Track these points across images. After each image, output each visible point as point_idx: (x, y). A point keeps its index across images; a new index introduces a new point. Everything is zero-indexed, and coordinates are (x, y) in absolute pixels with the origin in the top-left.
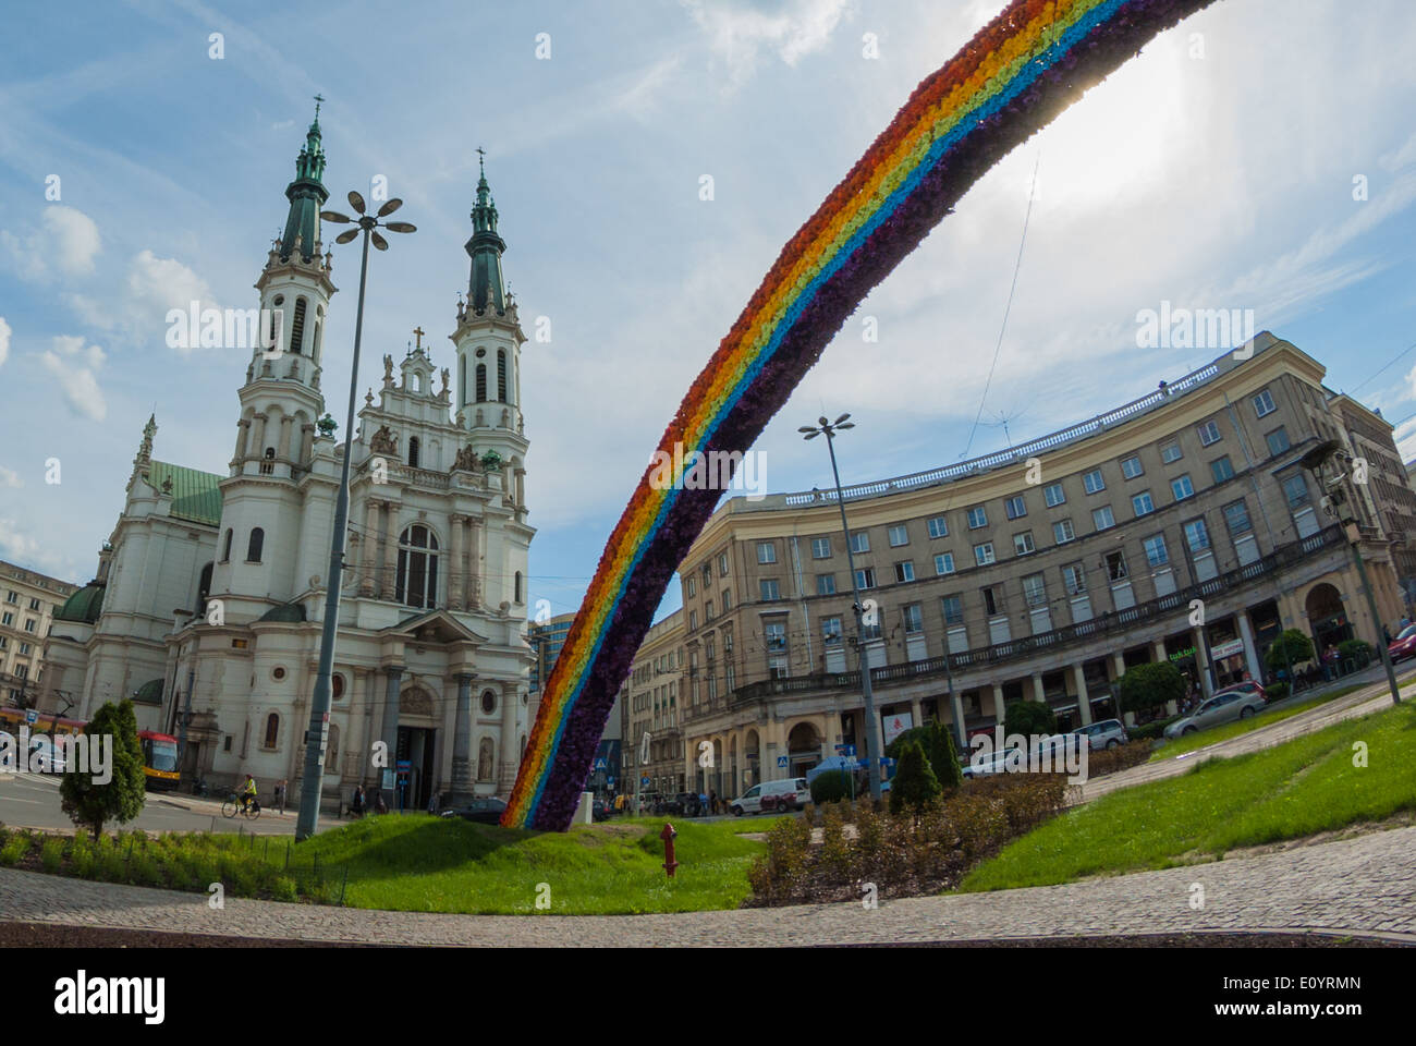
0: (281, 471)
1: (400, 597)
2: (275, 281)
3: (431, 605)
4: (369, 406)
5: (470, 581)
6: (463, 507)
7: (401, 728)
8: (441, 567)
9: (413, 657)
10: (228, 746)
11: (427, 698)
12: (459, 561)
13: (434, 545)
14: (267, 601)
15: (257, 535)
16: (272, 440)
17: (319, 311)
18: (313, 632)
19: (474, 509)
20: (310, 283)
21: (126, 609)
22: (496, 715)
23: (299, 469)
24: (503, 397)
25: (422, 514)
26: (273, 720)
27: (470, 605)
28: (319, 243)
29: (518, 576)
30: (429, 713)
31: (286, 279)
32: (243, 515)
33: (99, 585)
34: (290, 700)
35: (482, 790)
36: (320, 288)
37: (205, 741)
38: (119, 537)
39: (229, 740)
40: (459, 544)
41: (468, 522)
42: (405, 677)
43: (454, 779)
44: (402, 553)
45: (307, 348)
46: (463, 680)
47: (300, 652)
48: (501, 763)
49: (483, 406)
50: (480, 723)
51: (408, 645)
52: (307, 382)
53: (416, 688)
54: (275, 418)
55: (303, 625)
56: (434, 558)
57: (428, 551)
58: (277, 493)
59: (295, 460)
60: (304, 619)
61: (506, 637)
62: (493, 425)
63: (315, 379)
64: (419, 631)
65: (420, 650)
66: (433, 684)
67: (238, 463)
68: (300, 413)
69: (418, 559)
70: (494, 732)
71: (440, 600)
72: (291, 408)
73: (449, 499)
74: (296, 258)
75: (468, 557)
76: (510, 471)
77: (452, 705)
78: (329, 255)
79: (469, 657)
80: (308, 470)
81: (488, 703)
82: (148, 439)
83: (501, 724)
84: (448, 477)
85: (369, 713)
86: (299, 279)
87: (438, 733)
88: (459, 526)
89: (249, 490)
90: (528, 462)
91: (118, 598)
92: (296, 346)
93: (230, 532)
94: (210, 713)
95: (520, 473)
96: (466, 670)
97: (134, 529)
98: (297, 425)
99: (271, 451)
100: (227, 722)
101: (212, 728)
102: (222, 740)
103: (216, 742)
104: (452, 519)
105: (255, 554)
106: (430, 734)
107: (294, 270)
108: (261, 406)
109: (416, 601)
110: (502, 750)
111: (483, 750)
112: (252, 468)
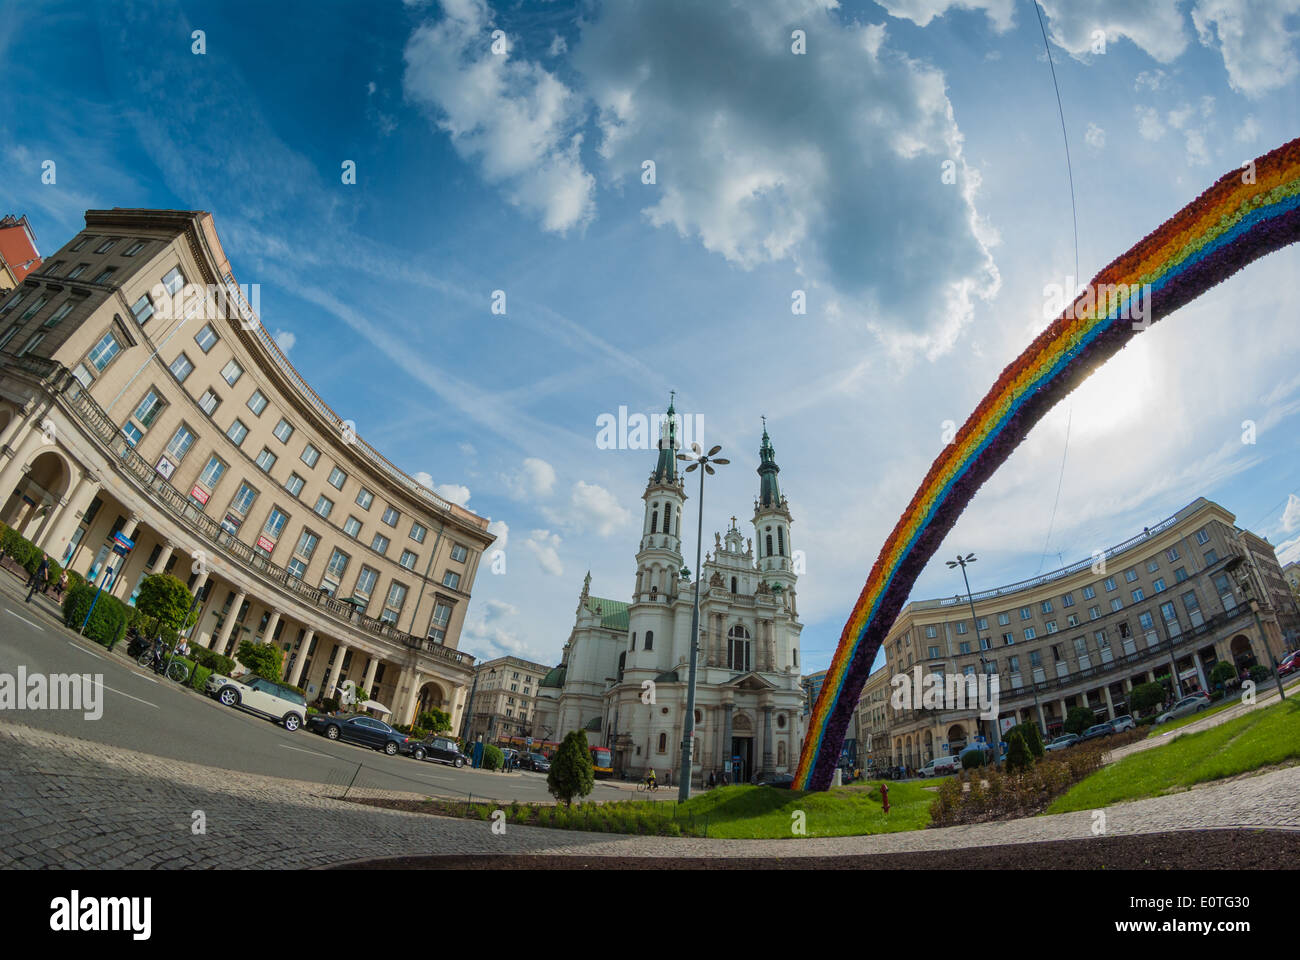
0: (661, 599)
1: (730, 666)
2: (653, 494)
3: (747, 669)
4: (708, 561)
5: (768, 655)
6: (762, 614)
7: (733, 738)
8: (752, 648)
9: (739, 698)
10: (639, 753)
11: (747, 720)
12: (762, 645)
13: (748, 636)
14: (657, 671)
15: (650, 635)
16: (655, 581)
17: (678, 510)
18: (683, 687)
19: (768, 615)
20: (672, 494)
21: (580, 679)
22: (786, 728)
23: (671, 598)
24: (782, 552)
25: (740, 619)
26: (663, 736)
27: (769, 668)
28: (676, 472)
29: (795, 651)
30: (749, 729)
31: (659, 493)
32: (641, 624)
33: (563, 667)
34: (672, 725)
35: (779, 770)
36: (679, 498)
37: (626, 750)
38: (573, 639)
39: (639, 749)
40: (761, 635)
41: (766, 623)
42: (734, 710)
43: (764, 765)
44: (730, 641)
45: (672, 530)
46: (767, 710)
47: (677, 698)
48: (790, 755)
49: (771, 558)
50: (777, 733)
51: (736, 692)
52: (673, 550)
53: (740, 716)
54: (656, 570)
55: (677, 684)
56: (747, 643)
57: (744, 639)
58: (660, 611)
59: (668, 593)
60: (677, 680)
61: (790, 684)
62: (777, 569)
63: (678, 547)
64: (741, 684)
65: (743, 694)
66: (751, 713)
67: (637, 596)
68: (670, 567)
69: (739, 644)
70: (785, 738)
71: (752, 666)
72: (665, 564)
73: (754, 610)
74: (664, 481)
75: (767, 642)
76: (787, 593)
77: (761, 724)
78: (682, 479)
79: (770, 697)
80: (676, 598)
81: (781, 722)
82: (587, 585)
83: (789, 733)
84: (753, 598)
85: (715, 731)
86: (666, 493)
87: (754, 740)
88: (761, 625)
89: (643, 611)
90: (797, 588)
91: (574, 673)
92: (666, 530)
93: (635, 634)
94: (628, 735)
95: (793, 594)
96: (768, 704)
97: (581, 635)
98: (669, 573)
99: (655, 588)
100: (638, 739)
101: (630, 742)
102: (635, 748)
103: (632, 751)
104: (757, 621)
105: (649, 646)
106: (750, 740)
107: (663, 488)
108: (648, 564)
109: (739, 667)
110: (790, 747)
111: (780, 748)
112: (645, 598)
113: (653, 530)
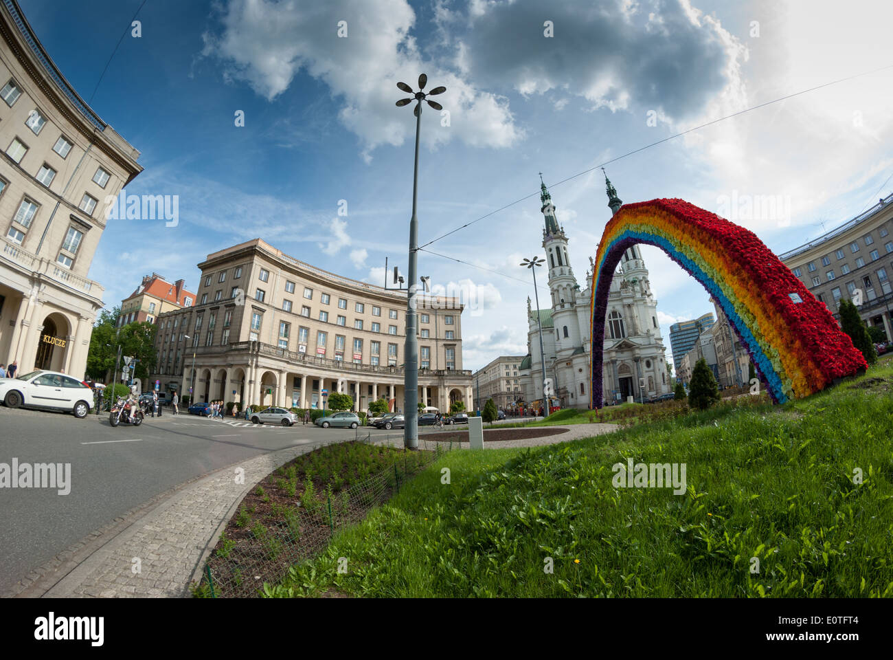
0: (567, 306)
1: (613, 337)
2: (547, 244)
3: (624, 336)
4: (588, 276)
5: (634, 326)
6: (626, 301)
7: (620, 379)
8: (624, 322)
9: (620, 355)
10: (572, 397)
11: (628, 367)
12: (629, 319)
13: (620, 316)
14: (573, 348)
15: (565, 328)
16: (562, 297)
17: (565, 248)
18: (587, 355)
19: (630, 301)
20: (558, 240)
21: (537, 361)
22: (651, 368)
23: (572, 304)
24: (634, 257)
25: (614, 307)
26: (582, 385)
27: (636, 334)
28: (557, 225)
29: (653, 318)
30: (629, 372)
31: (550, 242)
32: (560, 323)
33: (529, 355)
34: (585, 378)
35: (650, 394)
36: (562, 241)
37: (565, 397)
38: (529, 339)
39: (572, 394)
40: (628, 314)
41: (629, 306)
42: (618, 363)
44: (610, 322)
45: (564, 262)
46: (637, 360)
47: (585, 362)
48: (656, 384)
49: (628, 262)
50: (647, 372)
51: (617, 352)
52: (567, 274)
53: (624, 365)
54: (561, 290)
55: (584, 354)
56: (621, 321)
57: (619, 319)
58: (568, 313)
59: (571, 301)
60: (584, 352)
61: (650, 341)
62: (633, 268)
63: (570, 272)
64: (620, 345)
65: (622, 352)
66: (629, 362)
67: (554, 307)
68: (568, 285)
69: (616, 322)
70: (652, 374)
71: (626, 335)
72: (564, 284)
73: (621, 300)
74: (551, 234)
75: (632, 317)
76: (643, 282)
77: (635, 367)
78: (562, 228)
79: (637, 351)
80: (575, 303)
81: (648, 364)
82: (529, 305)
83: (654, 371)
84: (619, 292)
85: (610, 376)
86: (554, 241)
87: (633, 378)
88: (626, 308)
89: (559, 315)
90: (649, 278)
91: (536, 358)
92: (560, 264)
93: (557, 330)
94: (565, 388)
95: (647, 282)
96: (636, 356)
97: (532, 335)
98: (568, 289)
99: (562, 300)
100: (570, 389)
101: (566, 392)
102: (570, 394)
103: (568, 396)
104: (624, 306)
105: (566, 335)
106: (631, 378)
107: (552, 239)
108: (555, 288)
109: (618, 336)
110: (655, 379)
111: (649, 381)
112: (558, 308)
113: (553, 266)
